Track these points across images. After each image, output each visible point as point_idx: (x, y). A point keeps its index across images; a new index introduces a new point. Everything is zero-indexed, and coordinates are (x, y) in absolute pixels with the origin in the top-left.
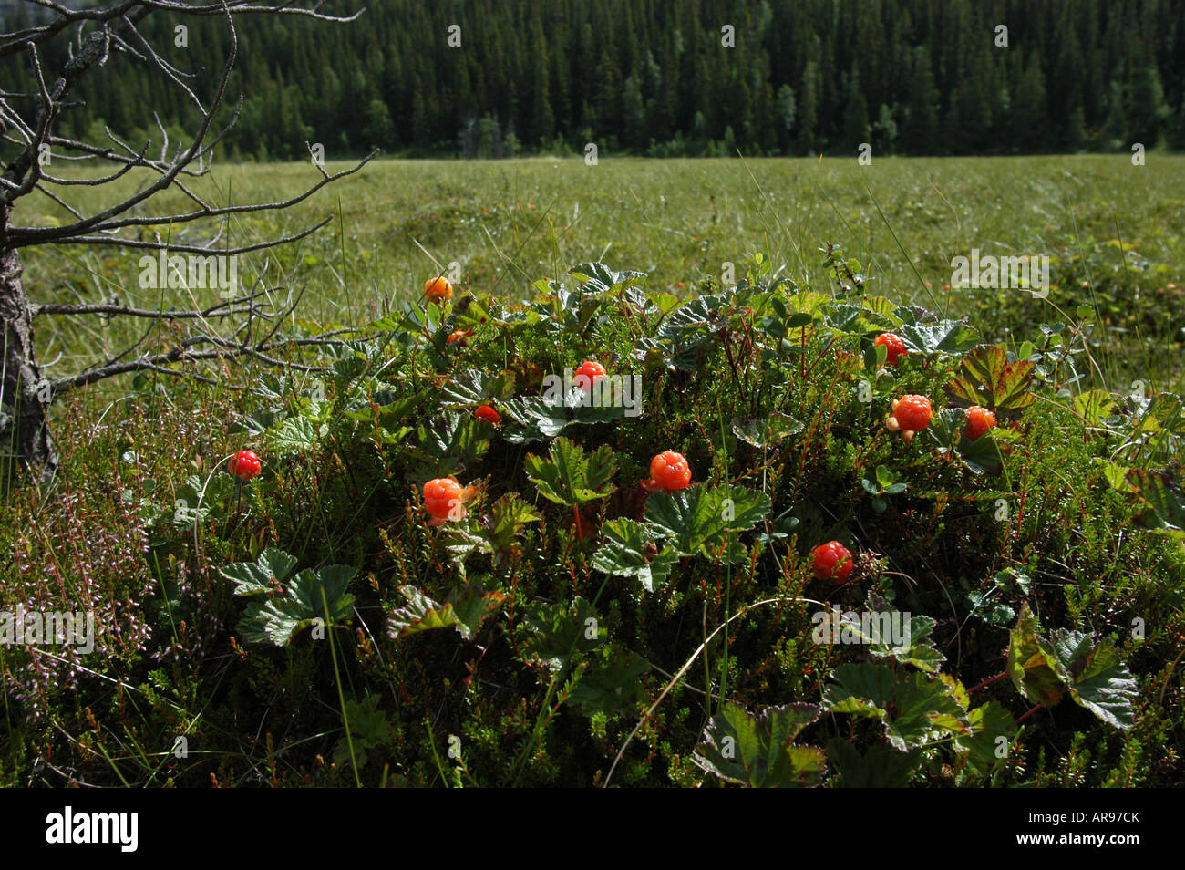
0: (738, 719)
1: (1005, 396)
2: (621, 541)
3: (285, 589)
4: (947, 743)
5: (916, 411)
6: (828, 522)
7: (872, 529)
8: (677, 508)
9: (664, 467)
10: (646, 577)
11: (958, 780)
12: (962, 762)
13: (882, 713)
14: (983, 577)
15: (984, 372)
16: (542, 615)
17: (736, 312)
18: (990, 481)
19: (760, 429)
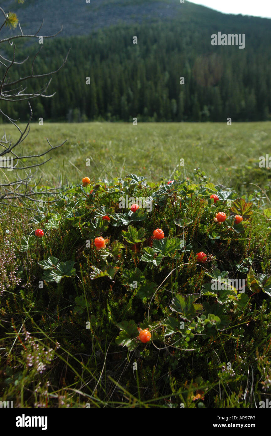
0: (180, 298)
1: (245, 212)
2: (148, 253)
3: (56, 268)
4: (232, 302)
5: (222, 217)
6: (200, 247)
7: (211, 248)
8: (161, 244)
9: (157, 233)
10: (155, 262)
11: (235, 312)
12: (236, 307)
13: (216, 295)
14: (240, 260)
15: (240, 205)
16: (127, 273)
17: (175, 190)
18: (242, 235)
19: (181, 222)
